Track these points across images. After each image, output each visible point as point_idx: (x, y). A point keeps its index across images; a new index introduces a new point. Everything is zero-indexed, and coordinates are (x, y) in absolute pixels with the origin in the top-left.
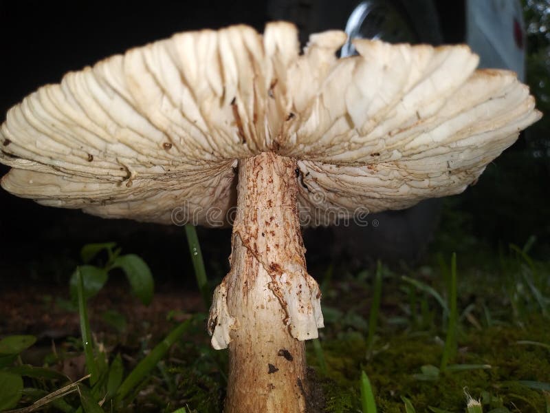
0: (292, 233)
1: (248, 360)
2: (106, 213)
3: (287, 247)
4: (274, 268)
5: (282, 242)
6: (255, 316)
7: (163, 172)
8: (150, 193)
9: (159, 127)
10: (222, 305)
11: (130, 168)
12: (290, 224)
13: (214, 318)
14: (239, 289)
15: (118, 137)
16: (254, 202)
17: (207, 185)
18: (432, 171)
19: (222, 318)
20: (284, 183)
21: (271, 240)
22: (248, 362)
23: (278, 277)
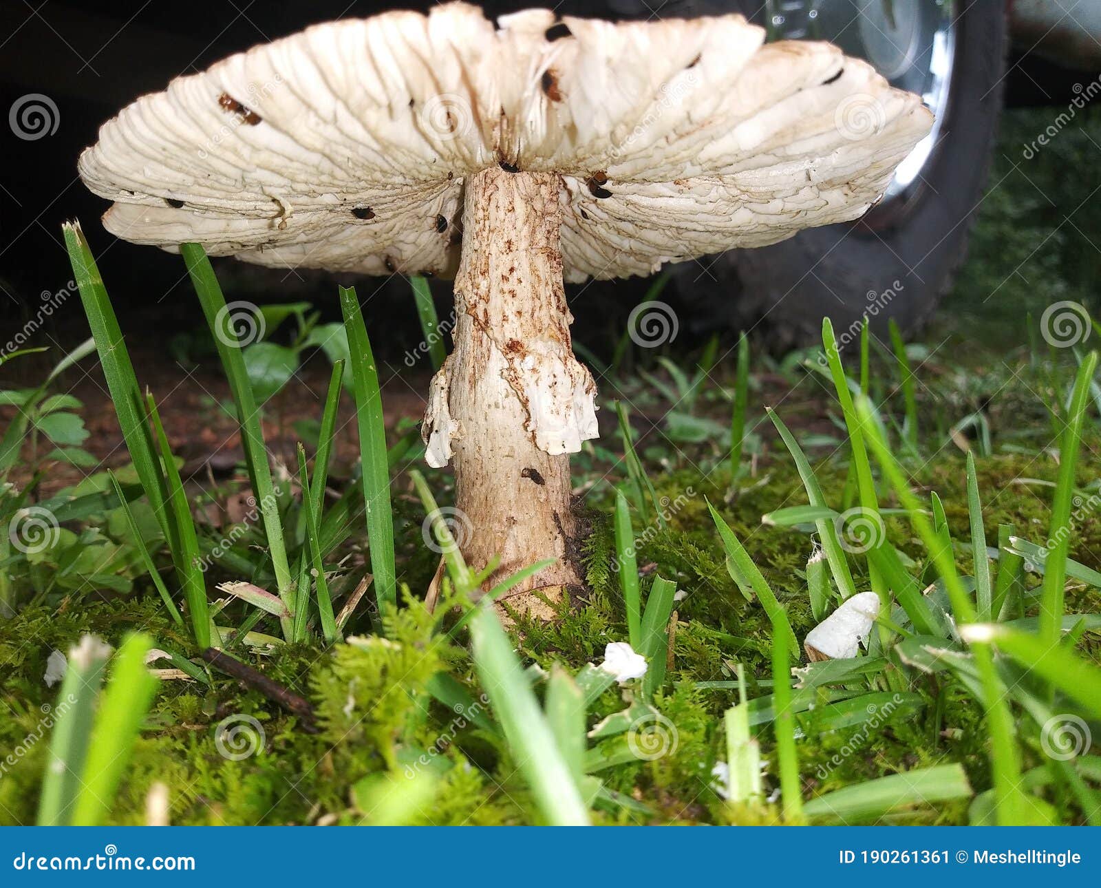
0: (545, 292)
1: (479, 482)
2: (270, 262)
3: (535, 315)
4: (514, 347)
5: (527, 307)
6: (486, 419)
7: (338, 202)
8: (332, 230)
9: (309, 146)
10: (441, 403)
11: (283, 201)
12: (542, 278)
13: (429, 421)
14: (463, 379)
15: (257, 161)
16: (484, 244)
17: (423, 212)
18: (779, 187)
19: (441, 421)
20: (533, 213)
21: (510, 304)
22: (478, 486)
23: (517, 361)
